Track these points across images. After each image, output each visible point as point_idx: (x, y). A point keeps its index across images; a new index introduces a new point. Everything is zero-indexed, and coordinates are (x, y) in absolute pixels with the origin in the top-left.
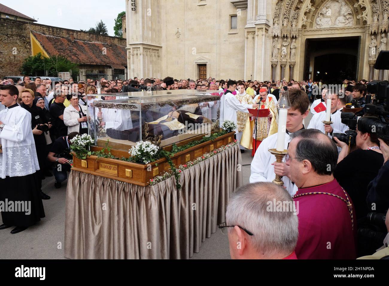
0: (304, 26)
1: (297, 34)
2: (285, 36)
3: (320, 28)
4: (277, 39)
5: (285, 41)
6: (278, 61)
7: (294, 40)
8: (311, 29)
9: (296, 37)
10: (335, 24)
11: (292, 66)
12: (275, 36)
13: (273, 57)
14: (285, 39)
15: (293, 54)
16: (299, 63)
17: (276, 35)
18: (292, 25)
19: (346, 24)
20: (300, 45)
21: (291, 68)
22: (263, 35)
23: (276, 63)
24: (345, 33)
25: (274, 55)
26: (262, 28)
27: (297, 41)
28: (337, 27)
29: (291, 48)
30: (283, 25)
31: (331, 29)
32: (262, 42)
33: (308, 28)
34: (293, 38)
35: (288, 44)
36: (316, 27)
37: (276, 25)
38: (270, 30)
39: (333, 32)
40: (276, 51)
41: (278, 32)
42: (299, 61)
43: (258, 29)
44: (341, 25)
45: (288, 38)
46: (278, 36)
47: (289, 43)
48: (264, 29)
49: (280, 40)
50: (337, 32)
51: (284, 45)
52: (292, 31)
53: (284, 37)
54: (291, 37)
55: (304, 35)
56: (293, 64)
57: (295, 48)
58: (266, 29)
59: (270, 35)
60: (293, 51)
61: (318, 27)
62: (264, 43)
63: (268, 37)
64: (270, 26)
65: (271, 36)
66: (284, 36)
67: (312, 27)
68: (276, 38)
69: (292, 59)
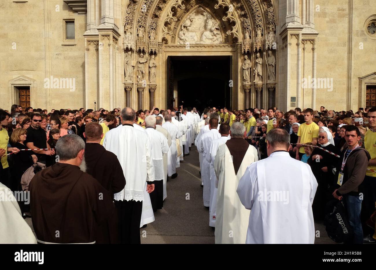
0: (164, 39)
1: (157, 49)
2: (142, 49)
3: (184, 44)
4: (130, 53)
5: (142, 57)
6: (133, 84)
7: (153, 56)
8: (173, 44)
9: (155, 52)
10: (201, 40)
11: (152, 91)
12: (127, 48)
13: (126, 77)
14: (142, 54)
15: (153, 74)
16: (161, 86)
17: (129, 48)
18: (149, 37)
19: (214, 41)
20: (160, 64)
21: (151, 93)
22: (109, 45)
23: (130, 86)
24: (213, 52)
25: (127, 75)
26: (109, 36)
27: (157, 58)
28: (204, 43)
29: (149, 67)
30: (138, 35)
31: (197, 46)
32: (110, 55)
33: (170, 43)
34: (151, 53)
35: (145, 61)
36: (180, 43)
37: (128, 34)
38: (120, 40)
39: (200, 49)
40: (130, 70)
41: (131, 43)
42: (161, 84)
43: (103, 36)
44: (208, 42)
45: (145, 53)
46: (131, 48)
47: (147, 59)
48: (111, 37)
49: (135, 55)
50: (204, 49)
51: (141, 62)
52: (151, 44)
53: (141, 52)
54: (150, 51)
55: (165, 52)
56: (153, 87)
57: (155, 67)
58: (114, 37)
59: (120, 47)
60: (153, 70)
61: (182, 42)
62: (111, 57)
63: (118, 49)
64: (120, 35)
65: (122, 48)
66: (140, 50)
67: (174, 42)
68: (129, 51)
69: (151, 81)
